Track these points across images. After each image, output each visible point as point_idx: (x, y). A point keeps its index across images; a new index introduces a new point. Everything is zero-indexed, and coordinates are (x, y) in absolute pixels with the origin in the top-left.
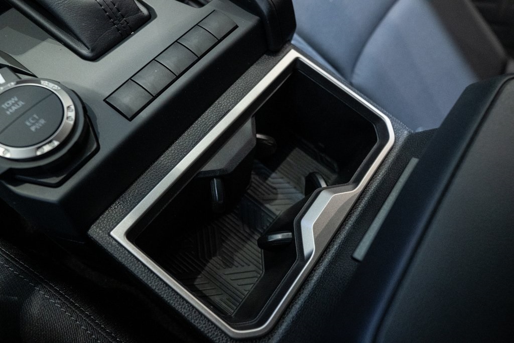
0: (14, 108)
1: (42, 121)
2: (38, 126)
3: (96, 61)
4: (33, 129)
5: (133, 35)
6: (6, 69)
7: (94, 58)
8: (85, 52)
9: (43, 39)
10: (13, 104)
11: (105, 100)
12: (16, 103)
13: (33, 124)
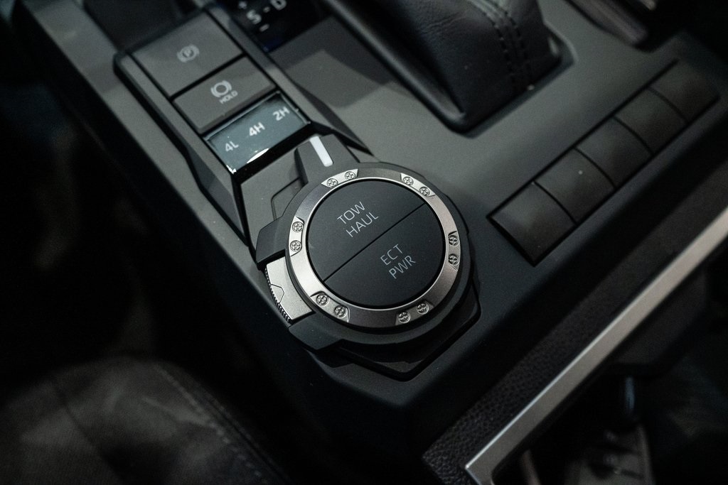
0: (360, 225)
1: (409, 260)
2: (402, 268)
3: (472, 136)
4: (393, 272)
5: (533, 93)
6: (332, 137)
7: (466, 129)
8: (454, 115)
9: (382, 82)
10: (358, 218)
11: (489, 217)
12: (363, 214)
13: (394, 264)
